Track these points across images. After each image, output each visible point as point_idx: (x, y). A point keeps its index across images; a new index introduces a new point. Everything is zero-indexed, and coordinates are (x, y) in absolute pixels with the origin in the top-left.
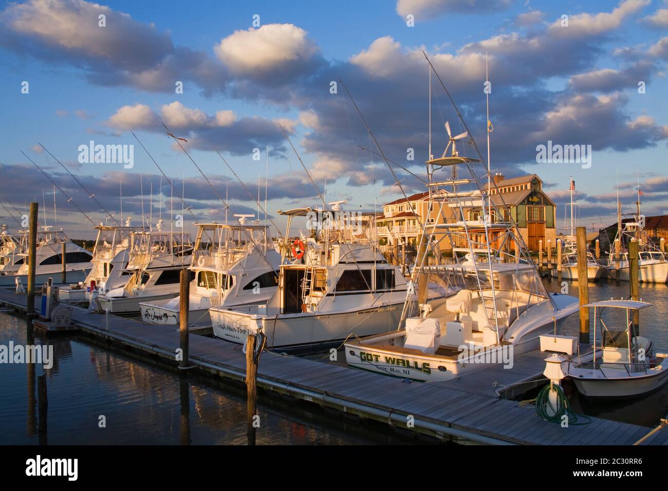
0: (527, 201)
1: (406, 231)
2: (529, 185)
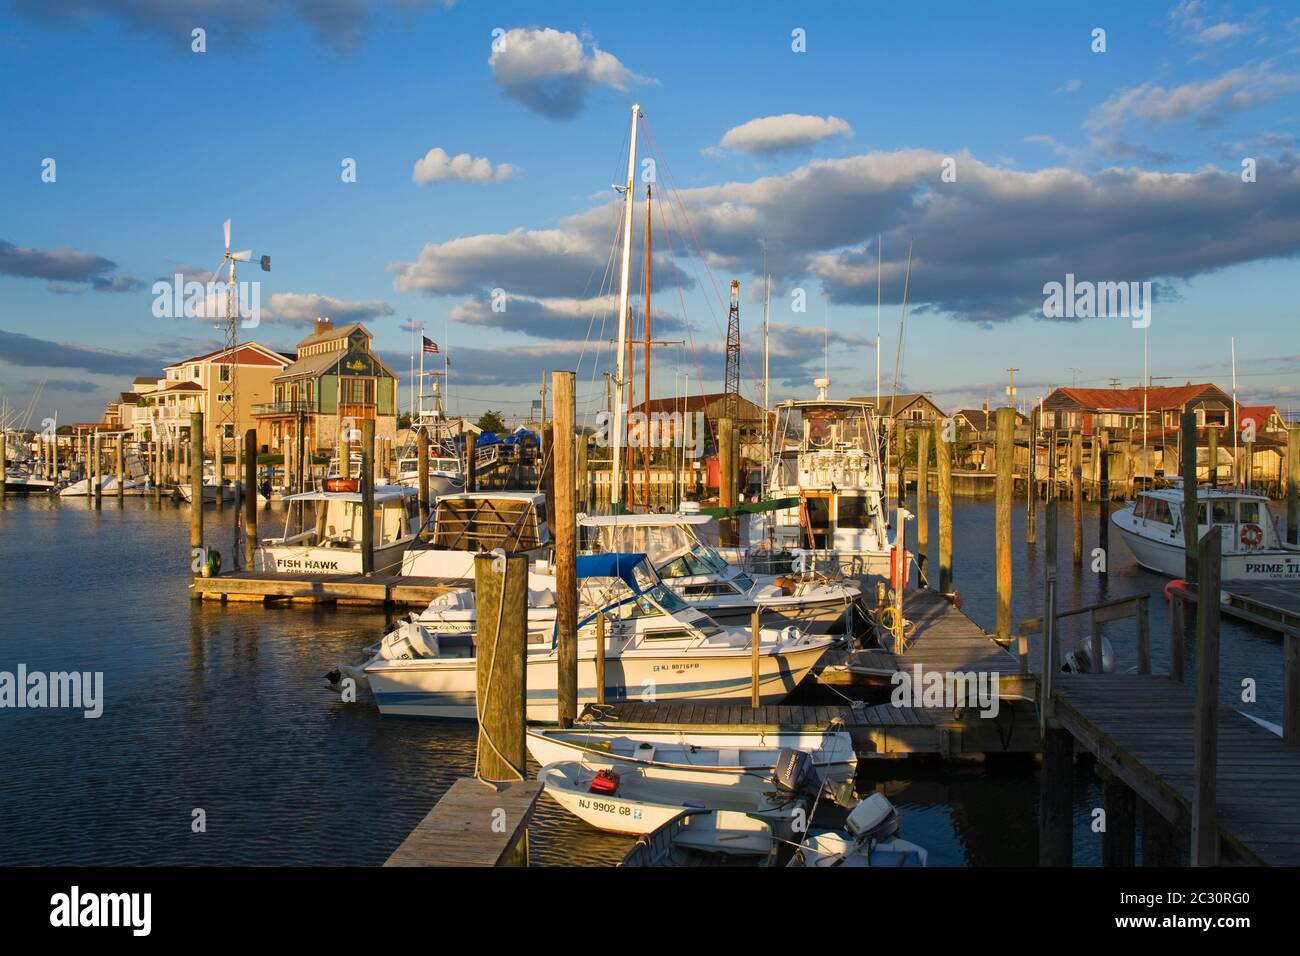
0: (340, 368)
1: (177, 415)
2: (346, 340)
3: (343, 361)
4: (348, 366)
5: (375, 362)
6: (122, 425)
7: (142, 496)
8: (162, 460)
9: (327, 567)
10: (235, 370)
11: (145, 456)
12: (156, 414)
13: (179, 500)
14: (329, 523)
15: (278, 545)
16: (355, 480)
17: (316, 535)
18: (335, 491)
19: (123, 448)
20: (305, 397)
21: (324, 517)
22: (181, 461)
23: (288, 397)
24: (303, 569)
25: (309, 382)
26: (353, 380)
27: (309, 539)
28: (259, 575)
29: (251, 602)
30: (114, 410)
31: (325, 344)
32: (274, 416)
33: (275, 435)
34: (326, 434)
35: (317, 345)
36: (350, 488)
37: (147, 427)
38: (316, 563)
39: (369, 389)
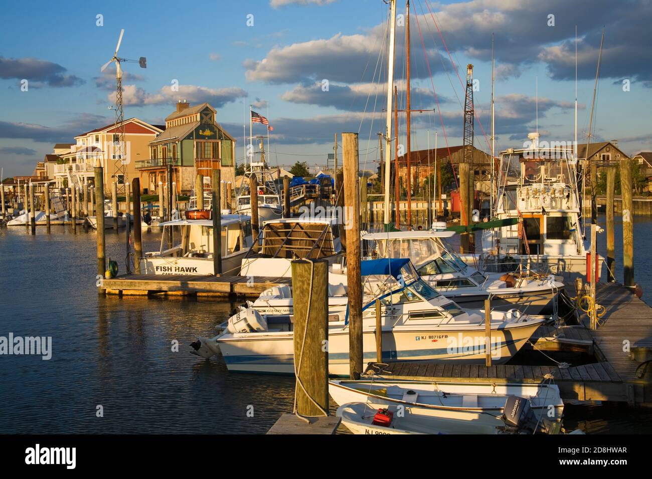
0: (195, 135)
1: (85, 169)
2: (199, 115)
3: (197, 130)
4: (201, 133)
5: (219, 130)
6: (47, 177)
7: (63, 225)
8: (76, 200)
9: (190, 271)
10: (123, 137)
11: (64, 198)
12: (71, 169)
13: (88, 227)
14: (191, 241)
15: (156, 256)
16: (207, 211)
17: (182, 250)
18: (194, 219)
19: (49, 192)
20: (172, 155)
21: (188, 237)
22: (89, 201)
23: (160, 155)
24: (173, 272)
25: (174, 145)
26: (204, 143)
27: (177, 252)
28: (144, 277)
29: (139, 295)
30: (42, 167)
31: (184, 118)
32: (151, 168)
33: (152, 181)
34: (187, 180)
35: (179, 119)
36: (204, 217)
37: (64, 178)
38: (183, 268)
39: (215, 149)
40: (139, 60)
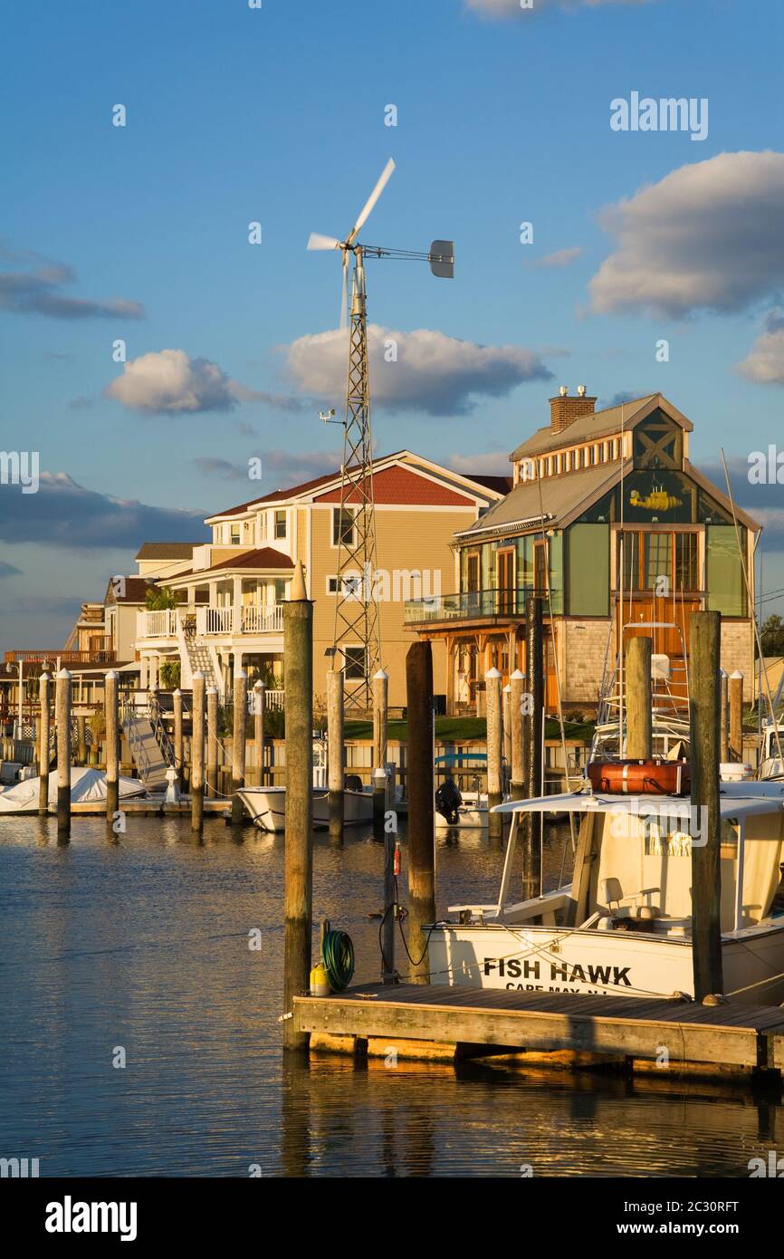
0: (614, 506)
1: (237, 626)
2: (627, 439)
3: (622, 489)
4: (634, 502)
5: (700, 489)
6: (113, 654)
7: (160, 815)
8: (205, 729)
9: (605, 980)
10: (368, 517)
11: (166, 723)
12: (190, 627)
13: (243, 823)
14: (603, 874)
15: (485, 923)
16: (670, 766)
17: (573, 903)
18: (620, 792)
19: (117, 704)
20: (531, 580)
21: (594, 858)
22: (249, 733)
23: (490, 579)
24: (546, 983)
25: (539, 542)
26: (647, 535)
27: (556, 912)
28: (440, 995)
29: (425, 1060)
30: (94, 618)
31: (576, 449)
32: (460, 625)
33: (461, 671)
34: (583, 666)
35: (558, 453)
36: (657, 785)
37: (169, 657)
38: (578, 967)
39: (686, 553)
40: (428, 250)
